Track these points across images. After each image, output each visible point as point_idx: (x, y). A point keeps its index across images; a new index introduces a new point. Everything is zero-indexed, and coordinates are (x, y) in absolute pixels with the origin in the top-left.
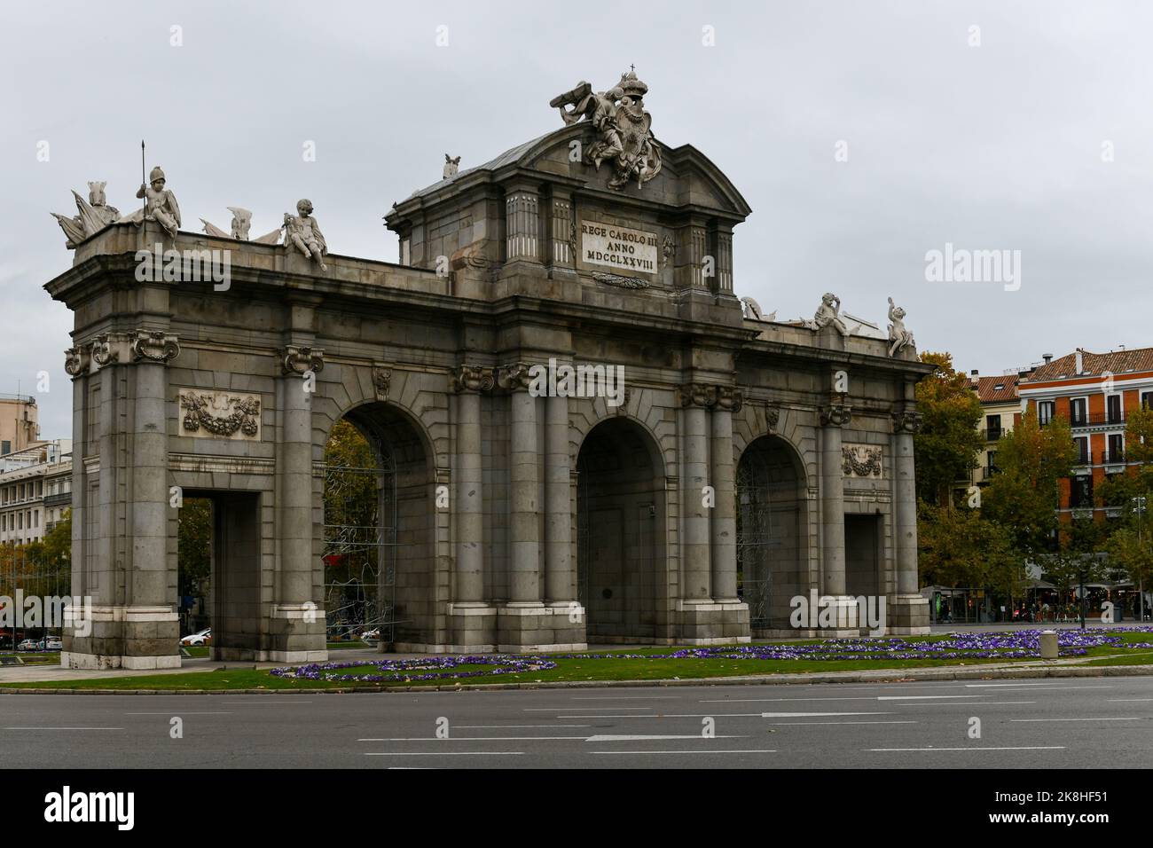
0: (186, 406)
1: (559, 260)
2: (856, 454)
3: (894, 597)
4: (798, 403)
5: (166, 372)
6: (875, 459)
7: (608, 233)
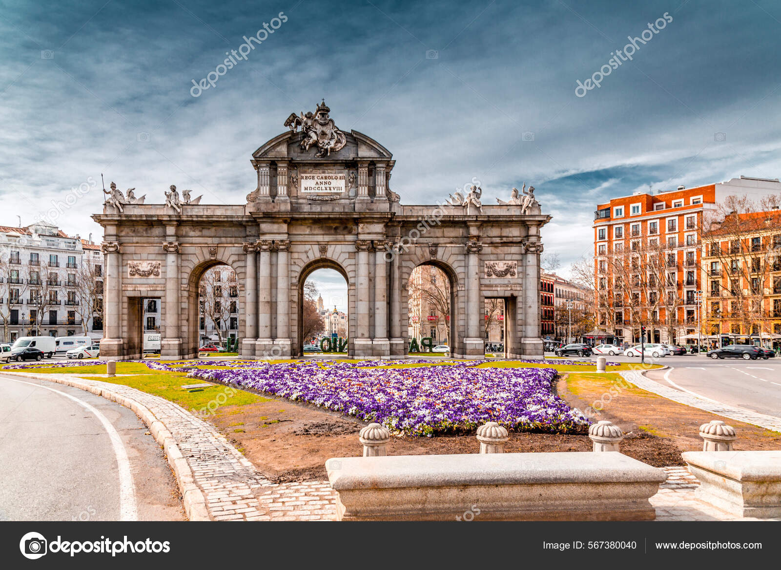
0: (130, 267)
1: (281, 194)
2: (496, 266)
3: (522, 339)
4: (451, 243)
5: (120, 256)
6: (511, 268)
7: (316, 178)
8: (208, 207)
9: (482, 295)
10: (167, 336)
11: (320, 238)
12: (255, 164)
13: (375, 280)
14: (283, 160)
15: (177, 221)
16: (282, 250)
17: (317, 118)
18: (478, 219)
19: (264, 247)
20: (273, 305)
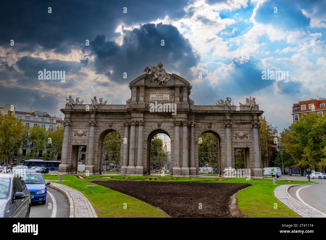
0: (74, 132)
1: (141, 100)
2: (239, 134)
3: (253, 168)
4: (218, 123)
5: (71, 127)
6: (246, 134)
7: (156, 93)
8: (109, 106)
9: (233, 147)
10: (88, 164)
11: (158, 120)
12: (130, 88)
13: (182, 139)
14: (142, 86)
15: (95, 112)
16: (141, 125)
17: (158, 68)
18: (230, 112)
19: (133, 124)
20: (135, 150)
